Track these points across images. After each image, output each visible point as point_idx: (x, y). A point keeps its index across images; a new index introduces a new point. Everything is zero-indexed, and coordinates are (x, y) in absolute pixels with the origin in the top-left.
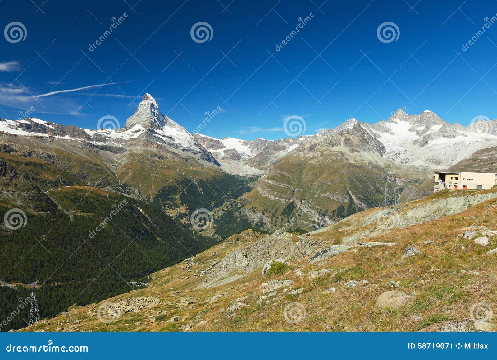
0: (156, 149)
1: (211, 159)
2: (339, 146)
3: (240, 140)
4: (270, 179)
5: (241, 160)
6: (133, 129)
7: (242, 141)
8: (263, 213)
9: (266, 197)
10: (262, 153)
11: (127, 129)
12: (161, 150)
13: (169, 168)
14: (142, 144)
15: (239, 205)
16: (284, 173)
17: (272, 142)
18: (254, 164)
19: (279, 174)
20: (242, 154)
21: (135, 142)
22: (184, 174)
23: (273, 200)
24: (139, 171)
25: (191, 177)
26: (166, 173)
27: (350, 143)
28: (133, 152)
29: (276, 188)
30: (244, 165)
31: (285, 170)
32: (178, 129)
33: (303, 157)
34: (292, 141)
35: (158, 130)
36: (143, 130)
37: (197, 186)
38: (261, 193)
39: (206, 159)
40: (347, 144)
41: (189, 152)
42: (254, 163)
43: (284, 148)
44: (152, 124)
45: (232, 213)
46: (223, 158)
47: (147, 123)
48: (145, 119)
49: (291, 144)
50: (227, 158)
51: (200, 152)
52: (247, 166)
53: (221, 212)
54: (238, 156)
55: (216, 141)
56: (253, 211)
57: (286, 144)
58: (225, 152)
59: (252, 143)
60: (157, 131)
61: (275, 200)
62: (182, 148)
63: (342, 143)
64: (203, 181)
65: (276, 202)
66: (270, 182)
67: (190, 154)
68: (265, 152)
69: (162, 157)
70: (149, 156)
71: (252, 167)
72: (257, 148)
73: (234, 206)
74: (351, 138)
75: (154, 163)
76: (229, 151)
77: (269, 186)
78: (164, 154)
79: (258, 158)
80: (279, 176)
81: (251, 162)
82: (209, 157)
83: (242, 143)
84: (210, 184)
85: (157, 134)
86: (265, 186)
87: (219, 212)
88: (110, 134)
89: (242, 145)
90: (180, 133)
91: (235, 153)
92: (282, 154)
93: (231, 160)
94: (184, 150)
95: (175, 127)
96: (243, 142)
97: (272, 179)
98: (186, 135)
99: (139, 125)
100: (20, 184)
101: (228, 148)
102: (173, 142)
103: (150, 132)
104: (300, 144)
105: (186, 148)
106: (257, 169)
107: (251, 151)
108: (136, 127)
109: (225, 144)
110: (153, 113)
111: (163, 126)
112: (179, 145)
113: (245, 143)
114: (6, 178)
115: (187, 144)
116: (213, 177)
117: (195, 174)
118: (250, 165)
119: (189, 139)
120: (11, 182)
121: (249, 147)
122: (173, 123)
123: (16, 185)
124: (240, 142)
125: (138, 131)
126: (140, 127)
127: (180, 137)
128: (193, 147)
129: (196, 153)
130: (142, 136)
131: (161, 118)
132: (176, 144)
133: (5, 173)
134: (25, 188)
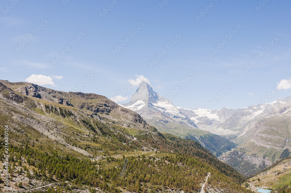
0: (161, 116)
4: (262, 133)
5: (213, 125)
6: (136, 104)
7: (210, 110)
8: (264, 158)
9: (262, 146)
10: (231, 118)
12: (164, 116)
13: (176, 128)
14: (146, 113)
15: (239, 153)
16: (273, 128)
17: (236, 110)
18: (227, 127)
19: (269, 129)
20: (213, 120)
22: (187, 132)
23: (269, 148)
25: (193, 135)
26: (176, 131)
29: (269, 140)
30: (217, 128)
31: (273, 126)
32: (167, 102)
34: (255, 108)
36: (144, 104)
37: (199, 140)
38: (256, 144)
39: (191, 124)
41: (179, 118)
42: (226, 126)
43: (250, 114)
44: (150, 99)
45: (235, 159)
46: (198, 124)
47: (146, 98)
48: (144, 96)
49: (255, 110)
50: (201, 123)
51: (186, 119)
52: (221, 129)
53: (226, 159)
54: (210, 122)
55: (190, 111)
56: (254, 156)
57: (251, 111)
58: (198, 119)
59: (219, 111)
60: (154, 104)
61: (271, 148)
62: (173, 116)
64: (203, 138)
65: (272, 150)
66: (263, 135)
67: (180, 120)
68: (234, 117)
69: (167, 122)
70: (158, 121)
71: (225, 129)
72: (224, 115)
73: (236, 154)
75: (164, 125)
76: (202, 118)
77: (262, 138)
78: (167, 119)
79: (229, 122)
80: (269, 130)
81: (224, 126)
82: (192, 123)
83: (210, 112)
84: (207, 139)
85: (154, 106)
86: (258, 138)
87: (224, 159)
89: (210, 113)
90: (169, 105)
91: (208, 119)
92: (249, 118)
93: (205, 125)
94: (175, 117)
95: (164, 101)
96: (211, 111)
97: (263, 133)
98: (173, 106)
99: (140, 100)
100: (149, 128)
101: (200, 116)
102: (166, 112)
103: (150, 105)
104: (265, 110)
105: (176, 116)
106: (231, 131)
107: (219, 118)
108: (139, 102)
109: (197, 114)
110: (149, 91)
111: (157, 100)
112: (170, 114)
113: (213, 112)
114: (142, 124)
115: (175, 112)
116: (208, 135)
117: (195, 132)
118: (223, 128)
119: (176, 110)
120: (145, 126)
121: (217, 115)
122: (162, 98)
123: (148, 128)
124: (208, 111)
125: (140, 105)
126: (142, 102)
127: (169, 108)
128: (180, 115)
129: (184, 119)
130: (145, 108)
131: (154, 95)
132: (168, 113)
133: (141, 121)
134: (152, 130)
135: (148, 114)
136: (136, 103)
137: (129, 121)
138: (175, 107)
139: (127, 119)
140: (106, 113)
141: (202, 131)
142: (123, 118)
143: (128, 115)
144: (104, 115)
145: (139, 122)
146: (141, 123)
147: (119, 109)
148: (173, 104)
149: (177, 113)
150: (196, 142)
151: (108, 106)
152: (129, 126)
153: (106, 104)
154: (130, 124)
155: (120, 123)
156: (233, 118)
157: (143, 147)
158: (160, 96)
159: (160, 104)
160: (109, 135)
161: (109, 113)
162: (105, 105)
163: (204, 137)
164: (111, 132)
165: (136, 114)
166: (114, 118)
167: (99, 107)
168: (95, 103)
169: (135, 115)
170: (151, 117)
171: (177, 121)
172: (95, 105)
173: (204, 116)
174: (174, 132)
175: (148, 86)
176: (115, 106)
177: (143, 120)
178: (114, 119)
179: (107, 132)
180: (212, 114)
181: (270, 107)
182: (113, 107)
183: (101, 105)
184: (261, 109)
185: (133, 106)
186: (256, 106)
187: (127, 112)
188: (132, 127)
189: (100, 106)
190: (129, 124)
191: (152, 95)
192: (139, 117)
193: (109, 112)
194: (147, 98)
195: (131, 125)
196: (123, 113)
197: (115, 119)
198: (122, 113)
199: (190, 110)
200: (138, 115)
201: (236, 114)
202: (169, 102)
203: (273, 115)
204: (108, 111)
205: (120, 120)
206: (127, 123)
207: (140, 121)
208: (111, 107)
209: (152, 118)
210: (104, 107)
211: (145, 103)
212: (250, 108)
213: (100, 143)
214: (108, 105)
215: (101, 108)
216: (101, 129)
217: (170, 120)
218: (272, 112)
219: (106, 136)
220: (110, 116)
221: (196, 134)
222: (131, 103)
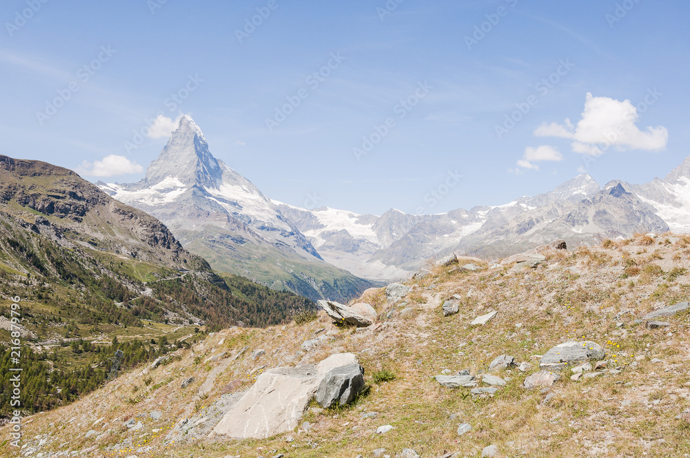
0: (227, 224)
1: (309, 249)
2: (585, 224)
3: (352, 213)
5: (360, 252)
6: (161, 185)
7: (356, 215)
10: (406, 238)
11: (149, 185)
12: (235, 225)
13: (263, 259)
17: (419, 218)
18: (393, 260)
20: (361, 241)
21: (171, 211)
22: (292, 271)
24: (216, 263)
25: (305, 277)
26: (264, 266)
27: (606, 220)
28: (182, 228)
30: (369, 261)
32: (245, 188)
33: (524, 243)
34: (465, 216)
35: (211, 188)
36: (182, 188)
37: (321, 293)
39: (304, 248)
40: (601, 221)
41: (274, 232)
42: (391, 258)
43: (451, 230)
44: (199, 176)
46: (323, 248)
47: (189, 173)
48: (185, 166)
49: (464, 222)
50: (331, 247)
51: (292, 234)
52: (378, 265)
54: (354, 245)
55: (305, 214)
57: (454, 222)
58: (323, 235)
59: (379, 219)
60: (210, 191)
62: (260, 225)
63: (590, 220)
64: (329, 286)
67: (277, 236)
68: (414, 236)
69: (240, 240)
70: (217, 237)
71: (388, 265)
72: (391, 229)
74: (608, 211)
75: (234, 249)
76: (333, 233)
78: (241, 233)
79: (399, 247)
81: (387, 256)
82: (307, 246)
83: (355, 219)
84: (341, 290)
85: (210, 195)
88: (116, 193)
89: (356, 222)
90: (249, 196)
91: (349, 238)
92: (448, 240)
93: (340, 251)
94: (263, 228)
95: (238, 184)
96: (358, 217)
98: (261, 199)
99: (173, 177)
100: (188, 260)
101: (329, 228)
102: (240, 212)
103: (199, 192)
104: (487, 222)
105: (266, 225)
106: (402, 270)
107: (378, 235)
108: (168, 182)
109: (322, 221)
110: (199, 155)
111: (218, 181)
112: (252, 219)
113: (363, 220)
114: (171, 250)
115: (266, 216)
116: (344, 278)
117: (312, 272)
118: (383, 262)
119: (267, 208)
120: (178, 256)
121: (372, 228)
122: (234, 175)
123: (185, 261)
124: (351, 216)
125: (172, 190)
126: (176, 181)
127: (251, 203)
128: (278, 224)
129: (287, 234)
130: (185, 198)
131: (212, 164)
132: (247, 216)
133: (169, 243)
134: (197, 267)
135: (191, 215)
136: (159, 184)
137: (137, 239)
138: (266, 201)
139: (130, 234)
140: (74, 215)
141: (331, 269)
142: (121, 232)
143: (133, 224)
144: (68, 223)
145: (164, 244)
146: (169, 248)
147: (111, 207)
148: (261, 194)
149: (271, 217)
150: (306, 301)
151: (80, 199)
152: (136, 253)
153: (74, 191)
154: (138, 249)
155: (110, 246)
156: (411, 237)
157: (167, 313)
158: (228, 168)
159: (227, 190)
160: (80, 280)
161: (83, 218)
162: (73, 195)
163: (332, 284)
164: (85, 273)
165: (155, 223)
166: (96, 231)
167: (56, 200)
168: (44, 187)
169: (154, 226)
170: (200, 227)
171: (269, 239)
172: (44, 194)
173: (340, 229)
174: (259, 268)
175: (197, 140)
176: (99, 198)
177: (174, 239)
178: (95, 235)
179: (75, 272)
180: (359, 225)
181: (498, 217)
182: (94, 201)
183: (61, 195)
184: (479, 220)
185: (152, 190)
186: (467, 212)
187: (132, 216)
188: (144, 256)
189: (58, 197)
190: (136, 250)
191: (206, 164)
192: (164, 229)
193: (83, 214)
194: (191, 173)
195: (139, 253)
196: (120, 219)
197: (99, 233)
198: (117, 217)
199: (305, 210)
200: (163, 225)
201: (418, 228)
202: (252, 187)
203: (502, 238)
204: (78, 213)
205: (112, 238)
206: (130, 247)
207: (165, 240)
208: (87, 201)
209: (200, 229)
210: (69, 200)
211: (184, 185)
212: (452, 215)
213: (55, 304)
214: (79, 194)
215: (61, 203)
216: (58, 265)
217: (250, 237)
218: (502, 230)
219: (72, 283)
220: (86, 226)
221: (313, 275)
222: (146, 183)
